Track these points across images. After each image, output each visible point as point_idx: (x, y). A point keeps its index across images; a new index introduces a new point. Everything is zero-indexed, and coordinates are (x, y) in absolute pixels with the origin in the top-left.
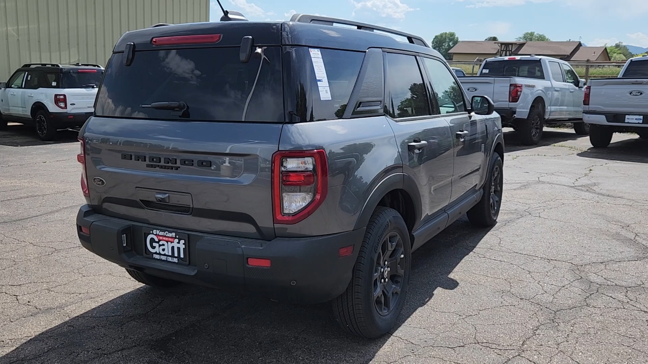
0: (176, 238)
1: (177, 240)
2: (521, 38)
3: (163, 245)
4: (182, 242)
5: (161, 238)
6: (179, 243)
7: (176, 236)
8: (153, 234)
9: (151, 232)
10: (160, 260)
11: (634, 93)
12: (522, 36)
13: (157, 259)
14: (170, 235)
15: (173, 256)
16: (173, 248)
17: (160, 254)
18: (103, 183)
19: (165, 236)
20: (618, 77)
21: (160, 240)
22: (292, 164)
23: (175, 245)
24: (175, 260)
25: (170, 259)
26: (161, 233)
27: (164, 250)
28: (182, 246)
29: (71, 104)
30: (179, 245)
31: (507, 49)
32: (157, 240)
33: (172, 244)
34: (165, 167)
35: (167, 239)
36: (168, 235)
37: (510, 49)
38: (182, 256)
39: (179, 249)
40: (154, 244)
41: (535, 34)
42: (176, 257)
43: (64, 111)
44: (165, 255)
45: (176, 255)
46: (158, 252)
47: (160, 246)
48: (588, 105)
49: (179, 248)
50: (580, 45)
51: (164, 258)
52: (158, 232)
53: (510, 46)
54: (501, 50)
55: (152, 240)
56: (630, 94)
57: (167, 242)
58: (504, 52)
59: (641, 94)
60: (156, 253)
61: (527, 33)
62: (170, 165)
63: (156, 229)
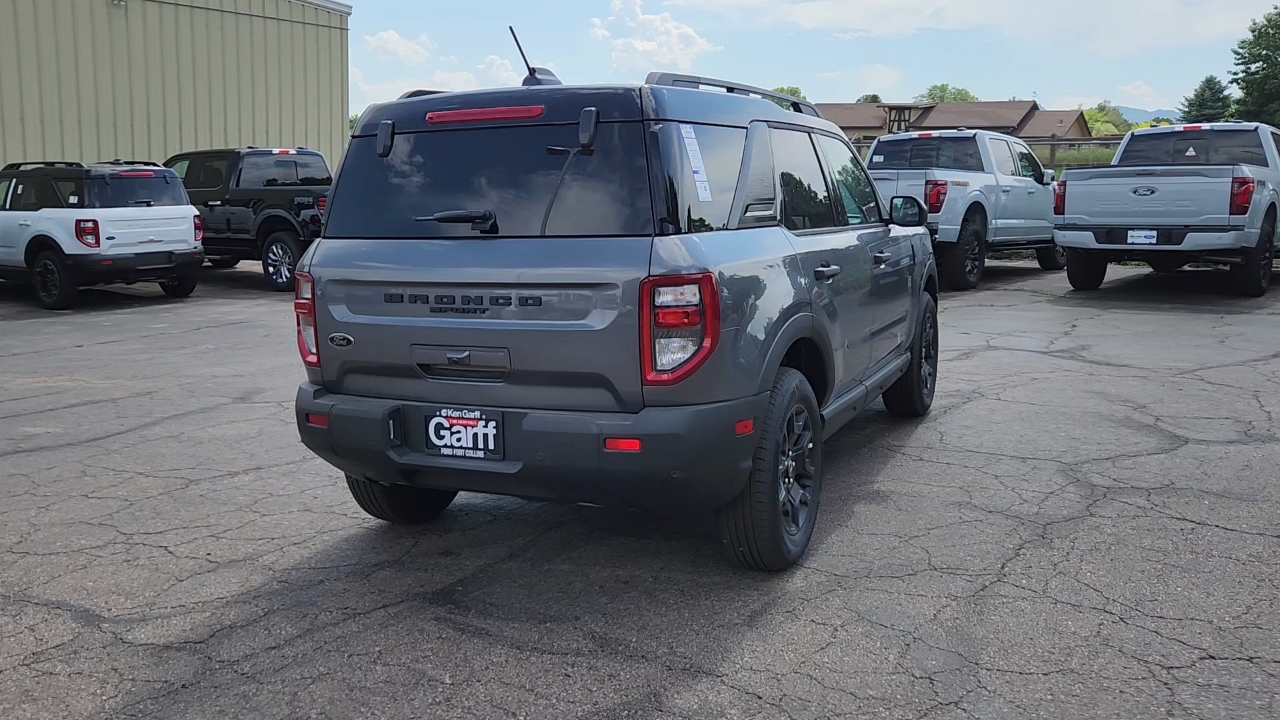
0: (481, 419)
1: (483, 423)
2: (923, 96)
3: (459, 432)
4: (492, 424)
5: (455, 421)
6: (486, 426)
7: (481, 416)
8: (440, 416)
9: (438, 413)
10: (454, 456)
11: (1141, 192)
12: (925, 92)
13: (448, 456)
14: (472, 415)
15: (475, 447)
16: (475, 436)
17: (452, 447)
18: (349, 342)
19: (463, 418)
20: (1112, 164)
21: (452, 426)
22: (666, 297)
23: (480, 430)
24: (481, 454)
25: (470, 453)
26: (457, 414)
27: (459, 440)
28: (491, 430)
29: (108, 239)
30: (486, 431)
31: (900, 117)
32: (447, 425)
33: (475, 430)
34: (463, 311)
35: (465, 422)
36: (468, 416)
37: (907, 118)
38: (491, 446)
39: (486, 436)
40: (442, 432)
41: (950, 88)
42: (480, 450)
43: (95, 251)
44: (461, 447)
45: (481, 446)
46: (449, 444)
47: (452, 434)
48: (1063, 214)
49: (487, 434)
50: (1035, 107)
51: (460, 452)
52: (450, 413)
53: (907, 112)
54: (890, 121)
55: (439, 426)
56: (1135, 192)
57: (465, 426)
58: (896, 123)
59: (1153, 192)
60: (446, 446)
61: (935, 87)
62: (472, 306)
63: (447, 408)
